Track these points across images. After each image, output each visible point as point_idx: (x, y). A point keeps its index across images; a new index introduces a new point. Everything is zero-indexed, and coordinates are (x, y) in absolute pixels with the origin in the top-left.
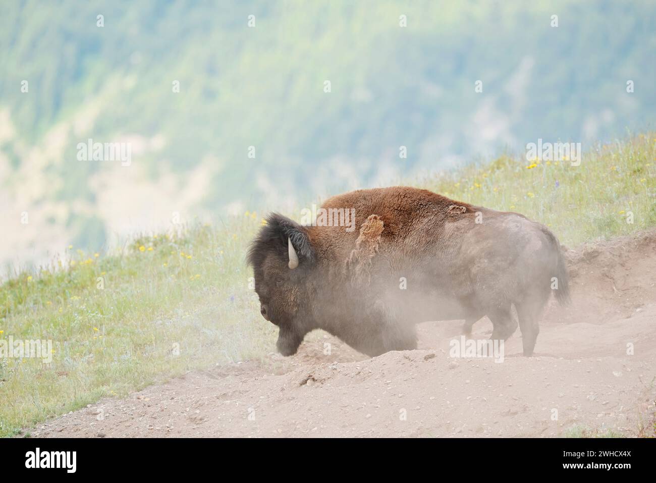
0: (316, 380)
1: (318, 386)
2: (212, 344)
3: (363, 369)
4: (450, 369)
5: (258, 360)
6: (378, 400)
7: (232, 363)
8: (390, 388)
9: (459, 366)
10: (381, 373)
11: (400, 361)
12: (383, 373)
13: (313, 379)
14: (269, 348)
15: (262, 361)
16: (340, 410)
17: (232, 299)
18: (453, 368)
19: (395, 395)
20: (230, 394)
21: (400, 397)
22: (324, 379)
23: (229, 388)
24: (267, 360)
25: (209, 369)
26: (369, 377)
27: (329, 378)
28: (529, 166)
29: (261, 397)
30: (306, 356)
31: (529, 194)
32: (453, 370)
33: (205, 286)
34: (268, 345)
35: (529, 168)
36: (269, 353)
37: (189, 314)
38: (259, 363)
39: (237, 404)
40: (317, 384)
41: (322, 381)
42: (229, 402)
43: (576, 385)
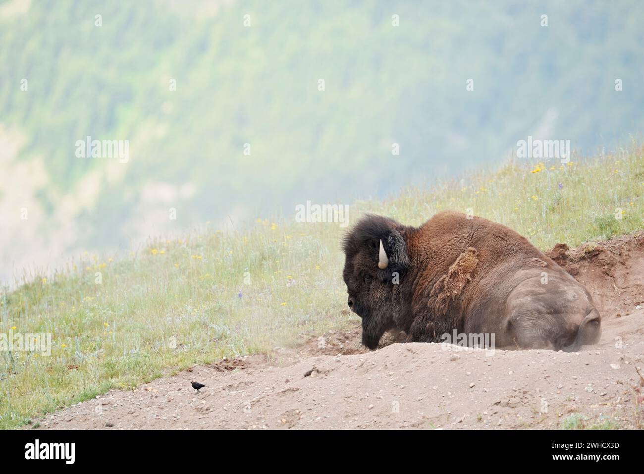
0: (320, 372)
1: (322, 378)
2: (220, 338)
3: (366, 361)
4: (451, 361)
5: (265, 354)
6: (381, 391)
7: (239, 357)
8: (393, 379)
9: (460, 358)
10: (384, 366)
11: (402, 354)
12: (386, 365)
13: (318, 371)
14: (275, 342)
15: (268, 355)
16: (343, 400)
17: (240, 296)
18: (454, 360)
19: (397, 386)
20: (236, 385)
21: (403, 388)
22: (328, 371)
23: (235, 379)
24: (273, 354)
25: (216, 363)
26: (372, 368)
27: (333, 370)
28: (533, 170)
29: (267, 388)
30: (311, 351)
31: (533, 197)
32: (454, 362)
33: (214, 284)
34: (274, 339)
35: (534, 173)
36: (275, 347)
37: (198, 310)
38: (265, 356)
39: (243, 394)
40: (321, 375)
41: (327, 373)
42: (234, 392)
43: (575, 377)
